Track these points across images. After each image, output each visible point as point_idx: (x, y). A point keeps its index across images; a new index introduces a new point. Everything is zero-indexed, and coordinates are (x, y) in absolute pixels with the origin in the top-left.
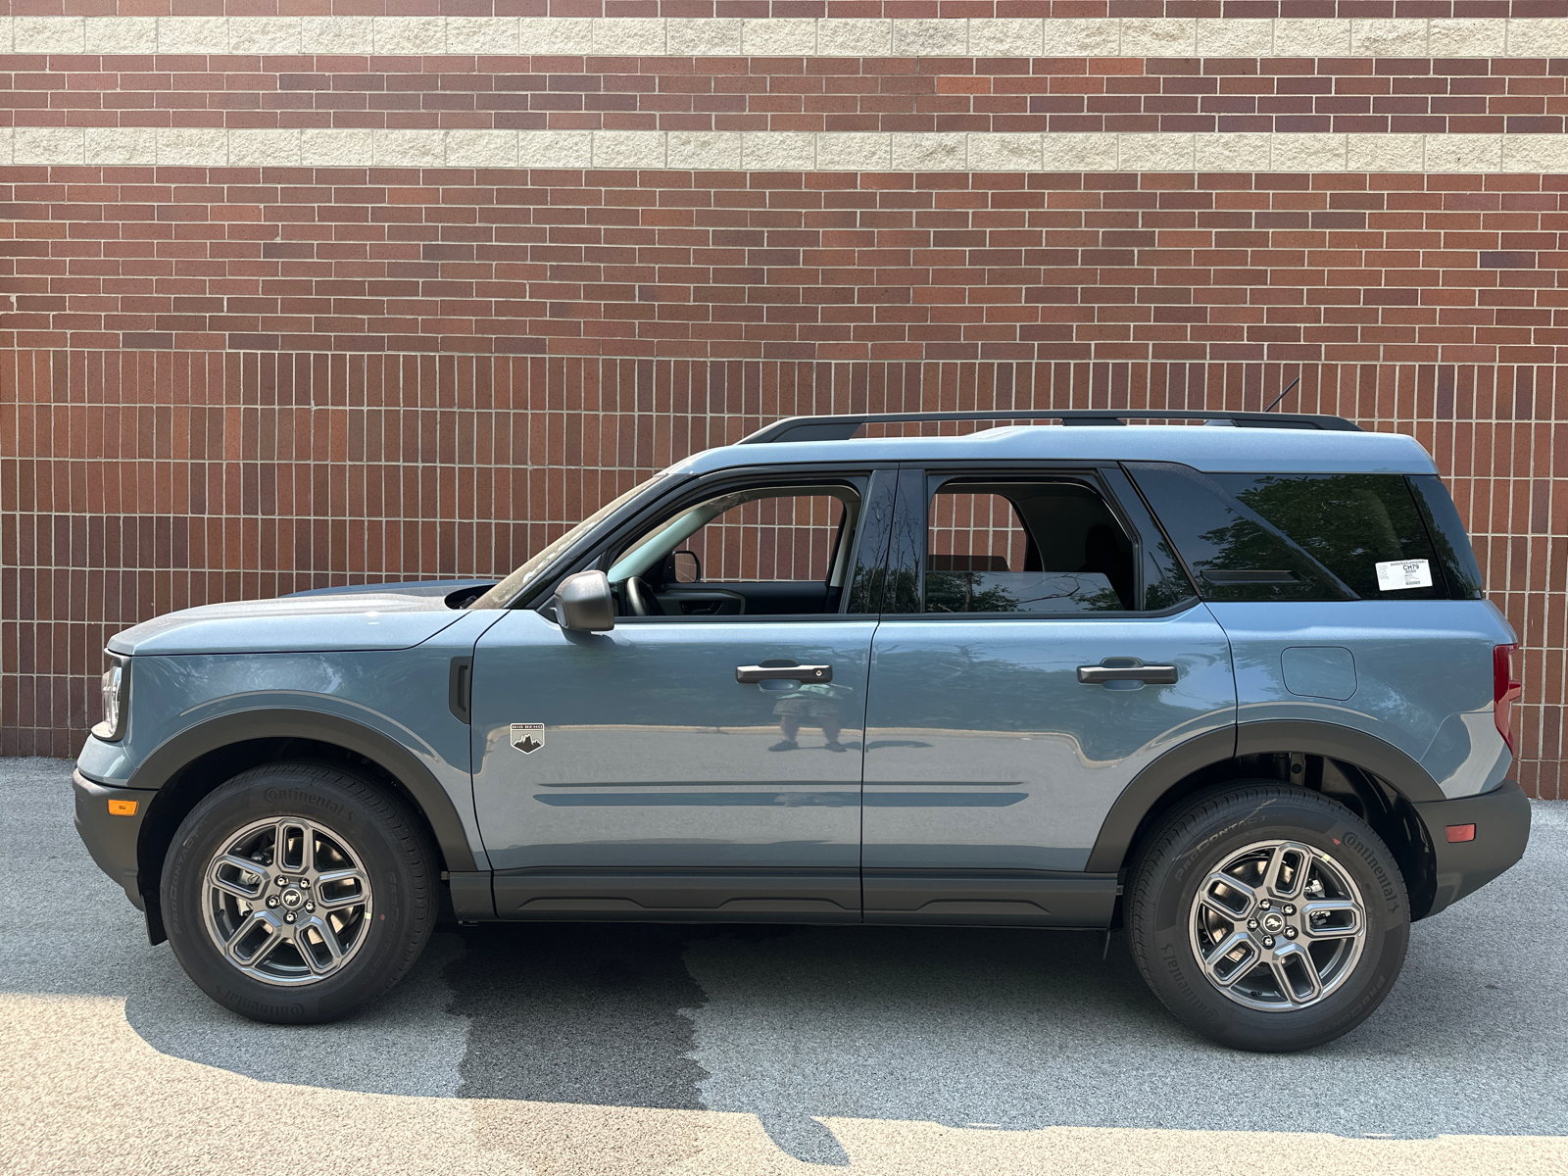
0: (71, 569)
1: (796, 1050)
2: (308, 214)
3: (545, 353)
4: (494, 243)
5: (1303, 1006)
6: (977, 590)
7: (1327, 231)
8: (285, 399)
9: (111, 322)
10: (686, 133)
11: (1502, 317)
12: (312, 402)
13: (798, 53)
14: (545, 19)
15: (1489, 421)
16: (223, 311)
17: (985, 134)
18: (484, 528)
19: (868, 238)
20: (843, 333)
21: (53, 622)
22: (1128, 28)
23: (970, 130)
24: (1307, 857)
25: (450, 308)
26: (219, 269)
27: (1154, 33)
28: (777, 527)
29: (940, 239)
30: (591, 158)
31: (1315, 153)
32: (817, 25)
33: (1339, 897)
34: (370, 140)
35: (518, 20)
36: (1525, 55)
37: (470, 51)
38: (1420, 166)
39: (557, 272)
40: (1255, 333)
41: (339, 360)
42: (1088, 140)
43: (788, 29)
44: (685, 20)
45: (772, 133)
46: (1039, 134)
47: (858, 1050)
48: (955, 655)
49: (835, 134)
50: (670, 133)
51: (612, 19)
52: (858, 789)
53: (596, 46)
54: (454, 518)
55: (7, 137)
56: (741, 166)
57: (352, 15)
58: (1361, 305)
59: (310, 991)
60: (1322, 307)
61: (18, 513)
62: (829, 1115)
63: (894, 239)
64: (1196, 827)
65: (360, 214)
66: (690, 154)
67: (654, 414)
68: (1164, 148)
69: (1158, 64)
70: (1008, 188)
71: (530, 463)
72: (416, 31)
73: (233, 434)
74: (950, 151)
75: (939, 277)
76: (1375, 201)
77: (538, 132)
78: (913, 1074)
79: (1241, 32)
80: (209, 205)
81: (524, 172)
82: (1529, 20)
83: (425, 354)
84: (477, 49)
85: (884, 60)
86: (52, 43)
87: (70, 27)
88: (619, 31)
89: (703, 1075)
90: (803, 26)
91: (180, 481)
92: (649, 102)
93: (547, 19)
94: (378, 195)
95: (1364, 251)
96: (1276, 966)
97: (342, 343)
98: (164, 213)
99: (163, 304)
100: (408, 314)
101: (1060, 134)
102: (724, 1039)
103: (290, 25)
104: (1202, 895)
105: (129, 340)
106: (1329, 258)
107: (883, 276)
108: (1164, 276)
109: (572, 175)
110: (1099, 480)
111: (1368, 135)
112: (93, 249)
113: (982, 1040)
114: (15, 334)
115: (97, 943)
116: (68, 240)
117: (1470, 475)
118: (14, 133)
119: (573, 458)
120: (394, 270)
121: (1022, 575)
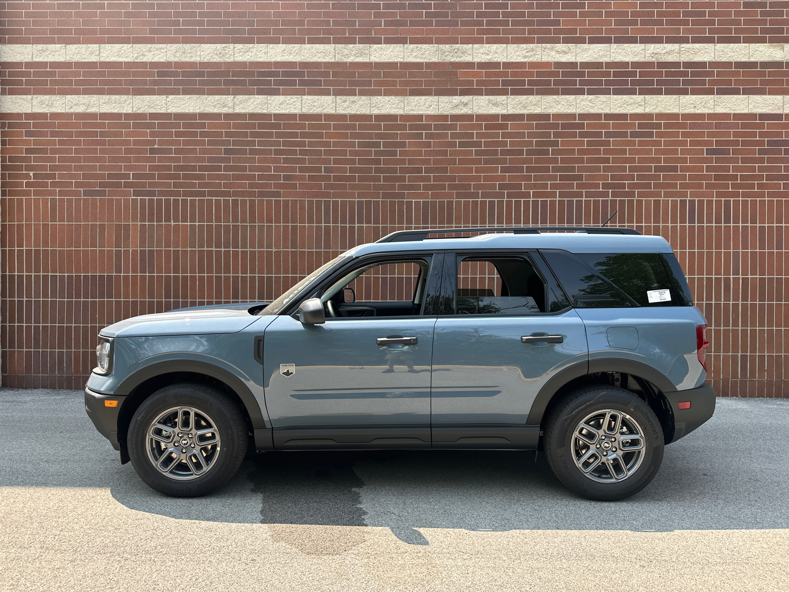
0: (58, 300)
1: (404, 503)
2: (170, 134)
3: (281, 198)
4: (257, 148)
5: (620, 481)
6: (481, 304)
7: (637, 139)
8: (159, 220)
9: (78, 185)
10: (345, 97)
11: (717, 177)
12: (172, 221)
13: (396, 60)
14: (279, 45)
15: (712, 225)
16: (130, 179)
17: (481, 97)
18: (253, 279)
19: (428, 145)
20: (418, 187)
21: (49, 325)
22: (545, 48)
23: (474, 95)
24: (620, 416)
25: (236, 177)
26: (128, 160)
27: (557, 51)
28: (388, 276)
29: (462, 144)
30: (301, 108)
31: (630, 104)
32: (404, 48)
33: (634, 434)
34: (199, 100)
35: (267, 46)
36: (723, 60)
37: (245, 59)
38: (677, 110)
39: (286, 161)
40: (605, 186)
41: (184, 202)
42: (528, 99)
43: (390, 49)
44: (344, 45)
45: (384, 97)
46: (506, 97)
47: (430, 503)
48: (472, 333)
49: (413, 97)
50: (338, 97)
51: (310, 45)
52: (429, 390)
53: (303, 57)
54: (239, 274)
55: (29, 100)
56: (370, 112)
57: (190, 43)
58: (653, 173)
59: (193, 482)
60: (635, 174)
61: (33, 274)
62: (419, 527)
63: (441, 144)
64: (572, 405)
65: (194, 134)
66: (347, 106)
67: (331, 225)
68: (562, 102)
69: (559, 65)
70: (493, 122)
71: (274, 248)
72: (220, 50)
73: (135, 236)
74: (466, 105)
75: (461, 161)
76: (658, 126)
77: (277, 97)
78: (455, 511)
79: (596, 50)
80: (124, 130)
81: (270, 115)
82: (724, 45)
83: (225, 198)
84: (248, 59)
85: (435, 63)
86: (50, 56)
87: (59, 49)
88: (313, 50)
89: (365, 513)
90: (398, 48)
91: (110, 258)
92: (328, 83)
93: (280, 45)
94: (203, 126)
95: (653, 148)
96: (608, 464)
97: (186, 194)
98: (103, 134)
99: (102, 176)
100: (217, 180)
101: (515, 96)
102: (373, 499)
103: (162, 48)
104: (576, 434)
105: (86, 193)
106: (638, 152)
107: (436, 162)
108: (563, 161)
109: (292, 116)
110: (529, 257)
111: (654, 96)
112: (69, 151)
113: (484, 498)
114: (32, 191)
115: (91, 467)
116: (57, 147)
117: (704, 249)
118: (32, 97)
119: (294, 245)
120: (210, 160)
121: (500, 298)
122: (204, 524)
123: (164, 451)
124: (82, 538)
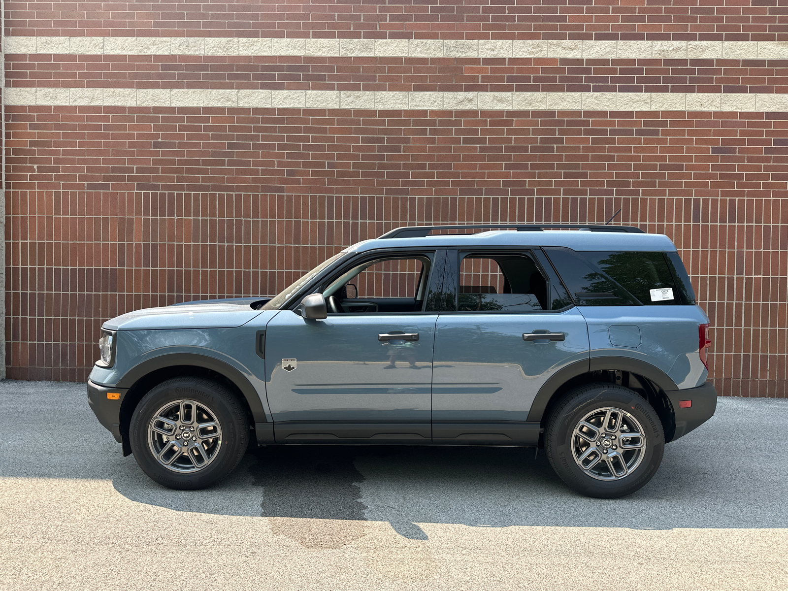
0: (62, 293)
1: (404, 498)
2: (173, 128)
3: (284, 193)
4: (260, 142)
5: (619, 478)
6: (484, 301)
7: (642, 137)
8: (163, 214)
9: (82, 178)
10: (349, 92)
11: (722, 176)
12: (176, 215)
13: (401, 55)
14: (284, 39)
15: (716, 224)
16: (134, 173)
17: (486, 93)
18: (255, 274)
19: (432, 141)
20: (421, 184)
21: (53, 318)
22: (551, 45)
23: (479, 91)
24: (620, 414)
25: (240, 172)
26: (132, 153)
27: (563, 47)
28: (391, 273)
29: (466, 141)
30: (305, 103)
31: (636, 102)
32: (409, 43)
33: (635, 432)
34: (203, 94)
35: (272, 40)
36: (731, 58)
37: (249, 53)
38: (683, 108)
39: (290, 156)
40: (610, 184)
41: (188, 196)
42: (533, 95)
43: (396, 44)
44: (349, 40)
45: (389, 92)
46: (511, 93)
47: (430, 498)
49: (417, 93)
50: (342, 92)
51: (315, 39)
52: (430, 386)
53: (307, 52)
54: (242, 269)
55: (33, 92)
56: (374, 107)
57: (194, 37)
58: (658, 171)
59: (195, 475)
60: (640, 172)
61: (37, 267)
62: (419, 522)
63: (445, 140)
64: (573, 402)
65: (198, 128)
66: (351, 101)
67: (334, 221)
68: (568, 99)
69: (565, 61)
70: (497, 118)
71: (277, 243)
72: (224, 44)
73: (138, 230)
74: (470, 101)
75: (465, 158)
76: (664, 124)
77: (281, 91)
78: (454, 507)
79: (602, 47)
80: (128, 124)
81: (274, 110)
82: (732, 42)
83: (229, 193)
84: (252, 53)
85: (440, 59)
86: (54, 49)
87: (63, 42)
88: (318, 45)
89: (365, 507)
90: (403, 43)
91: (113, 252)
92: (332, 78)
94: (207, 120)
95: (659, 146)
96: (608, 461)
97: (189, 188)
98: (107, 127)
99: (106, 170)
100: (220, 175)
101: (520, 93)
102: (373, 494)
103: (166, 41)
104: (576, 431)
105: (90, 187)
106: (643, 150)
107: (440, 158)
108: (568, 158)
109: (297, 111)
110: (532, 254)
111: (660, 94)
112: (73, 144)
113: (484, 494)
114: (36, 184)
115: (94, 459)
116: (61, 140)
117: (708, 248)
118: (36, 90)
119: (297, 241)
120: (214, 154)
121: (502, 295)
122: (205, 516)
123: (165, 444)
124: (84, 529)
